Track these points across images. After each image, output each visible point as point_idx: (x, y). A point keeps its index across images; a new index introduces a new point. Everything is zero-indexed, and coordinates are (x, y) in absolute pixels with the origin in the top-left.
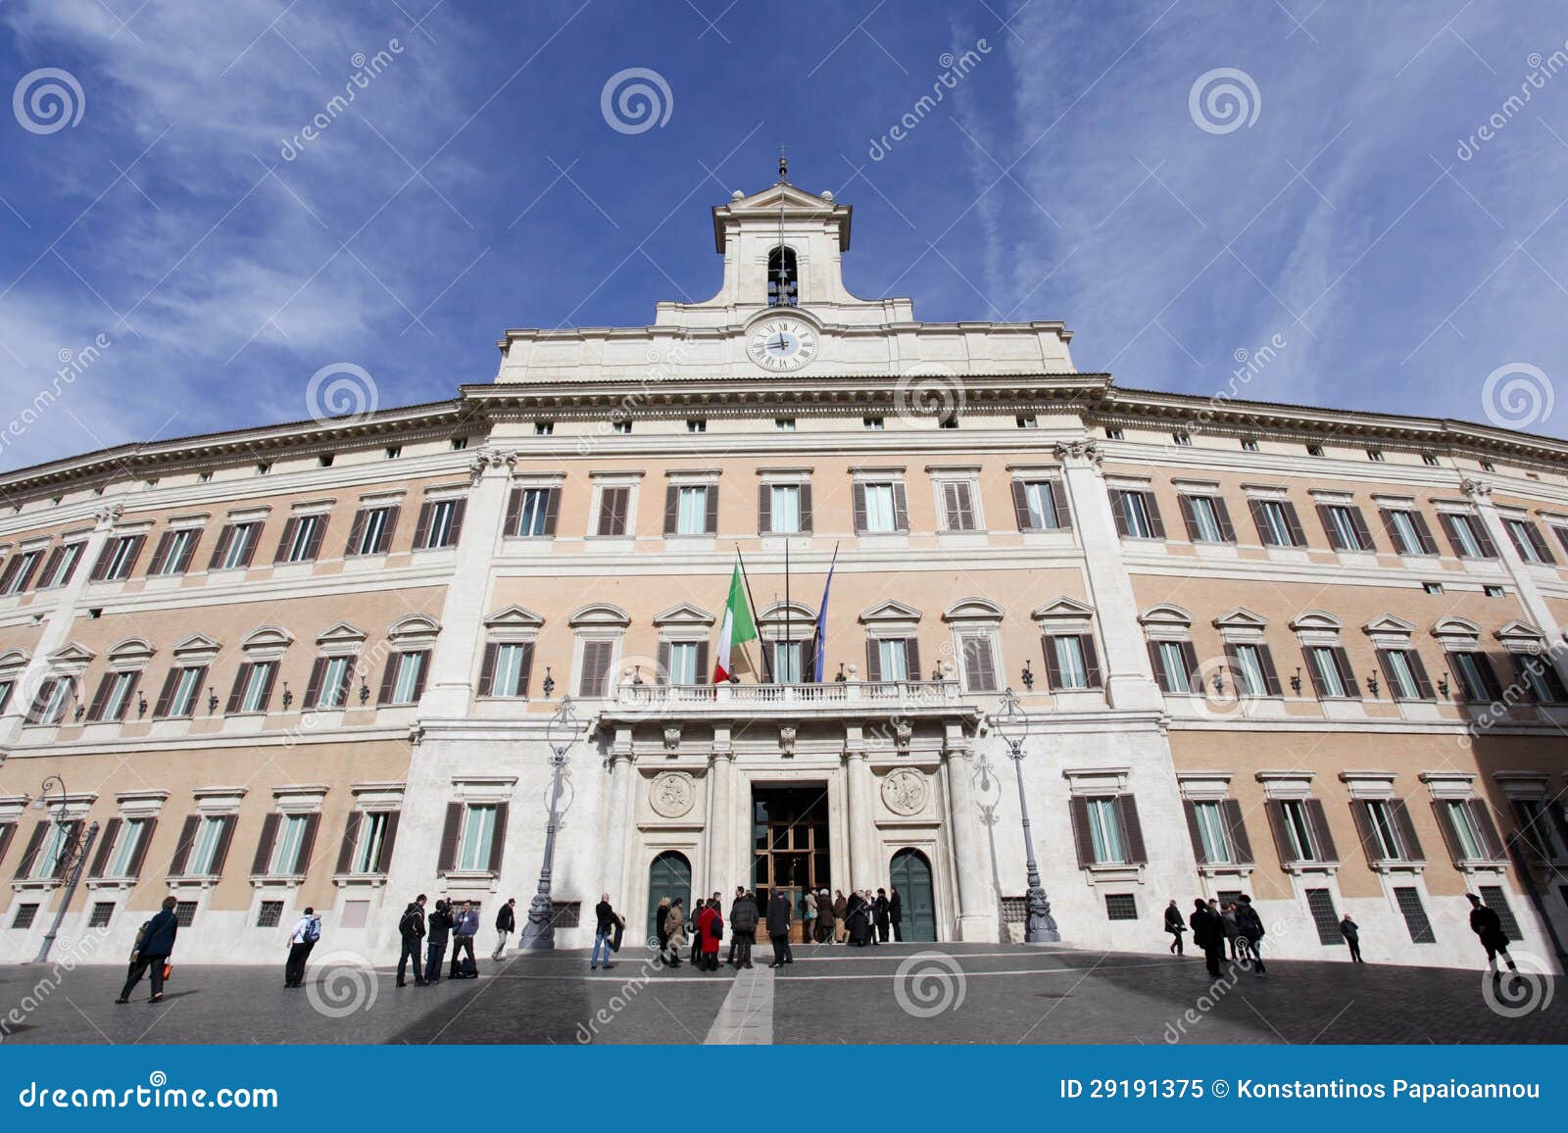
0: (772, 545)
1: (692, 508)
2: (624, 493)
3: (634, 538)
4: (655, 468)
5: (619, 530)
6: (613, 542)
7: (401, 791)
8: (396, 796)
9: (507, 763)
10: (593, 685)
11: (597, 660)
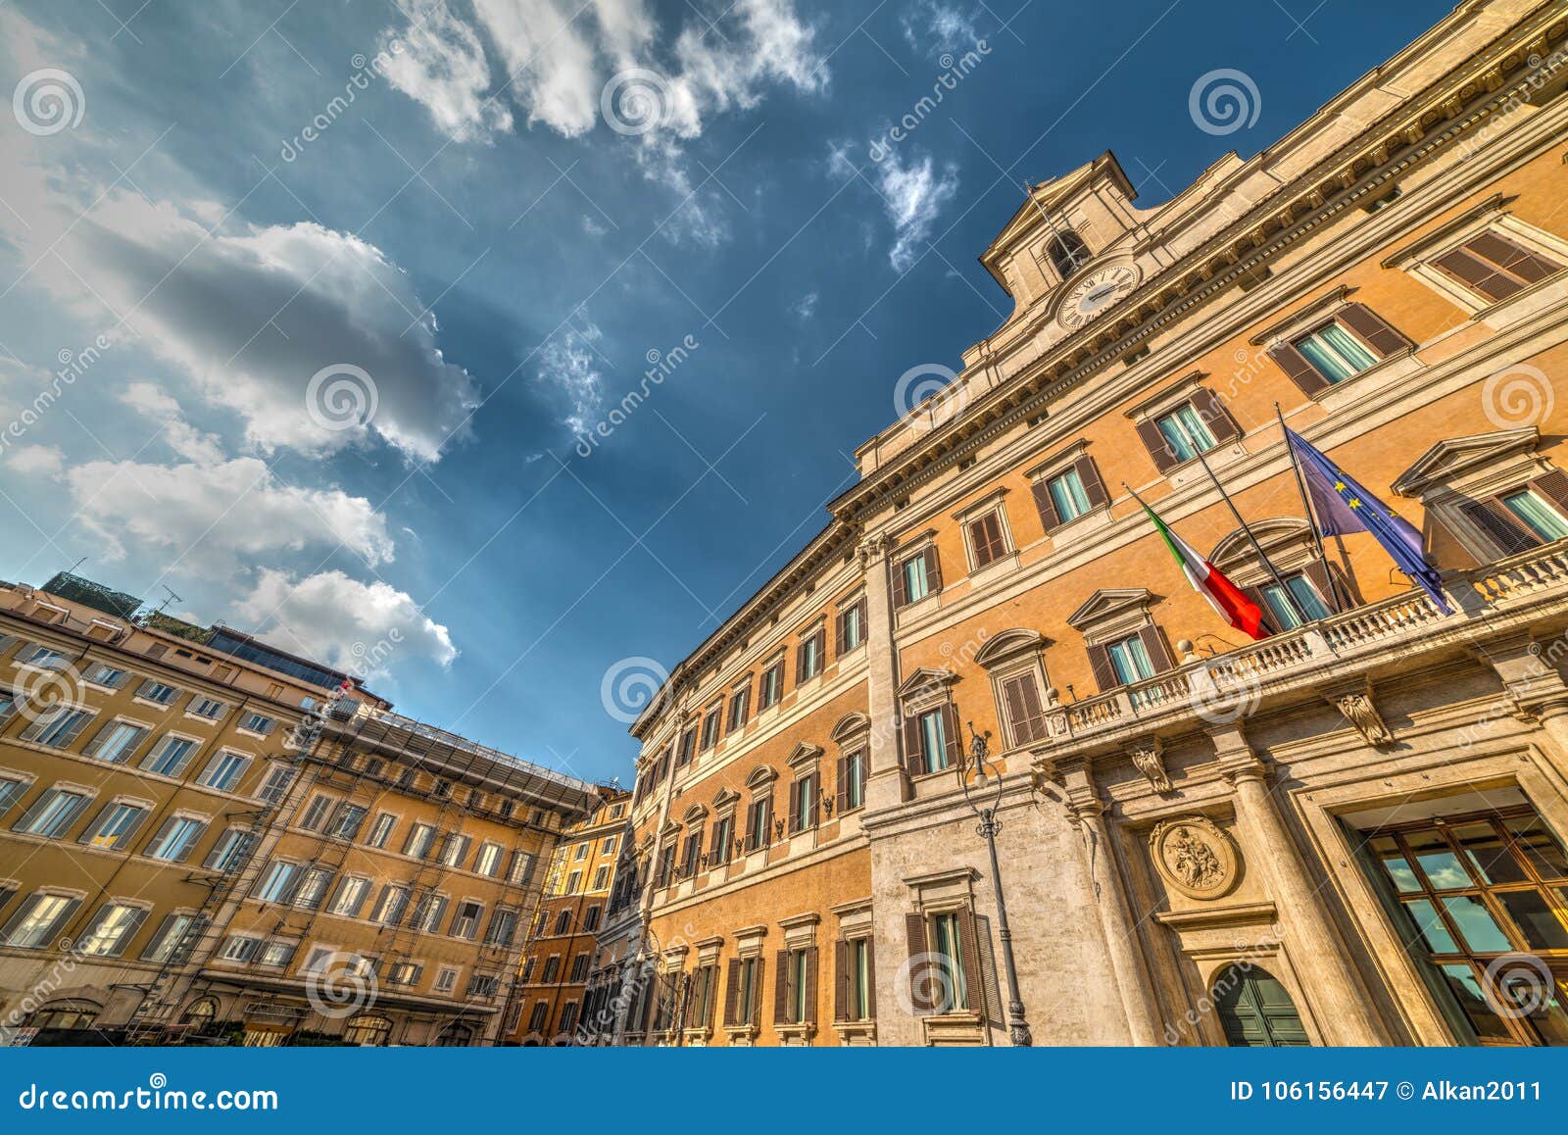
0: (1191, 473)
1: (1072, 492)
2: (991, 519)
3: (1017, 553)
4: (1015, 479)
5: (999, 552)
6: (998, 567)
7: (868, 908)
8: (866, 917)
9: (956, 852)
10: (1026, 722)
11: (1021, 697)
